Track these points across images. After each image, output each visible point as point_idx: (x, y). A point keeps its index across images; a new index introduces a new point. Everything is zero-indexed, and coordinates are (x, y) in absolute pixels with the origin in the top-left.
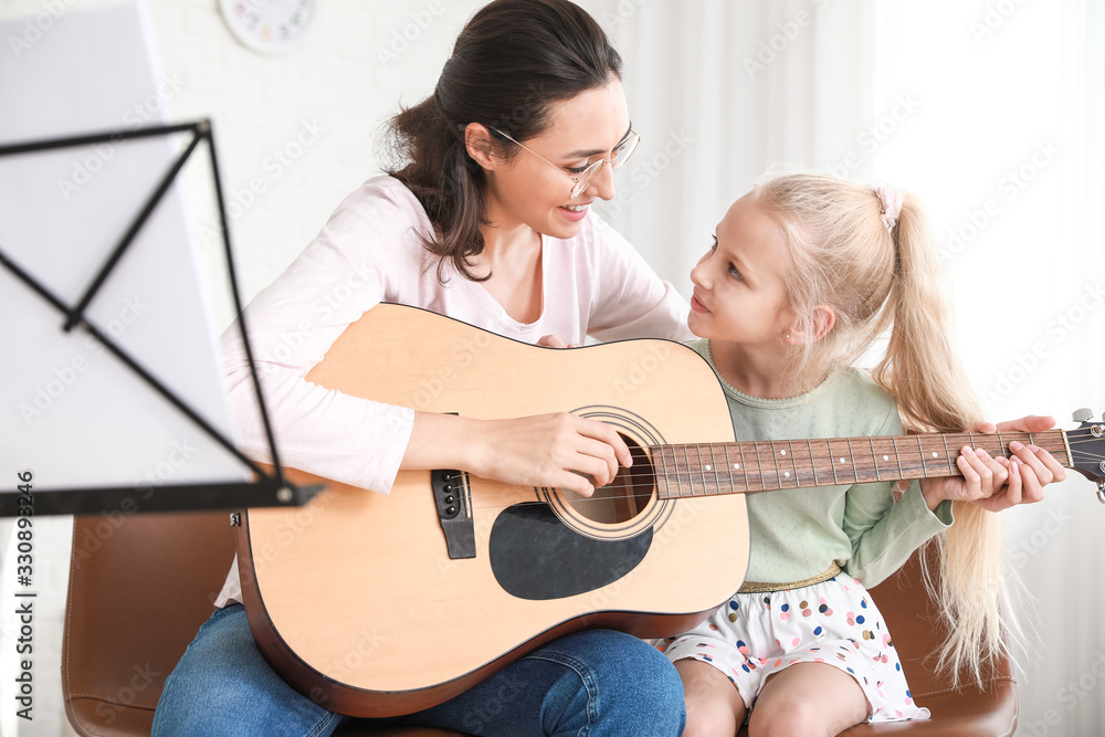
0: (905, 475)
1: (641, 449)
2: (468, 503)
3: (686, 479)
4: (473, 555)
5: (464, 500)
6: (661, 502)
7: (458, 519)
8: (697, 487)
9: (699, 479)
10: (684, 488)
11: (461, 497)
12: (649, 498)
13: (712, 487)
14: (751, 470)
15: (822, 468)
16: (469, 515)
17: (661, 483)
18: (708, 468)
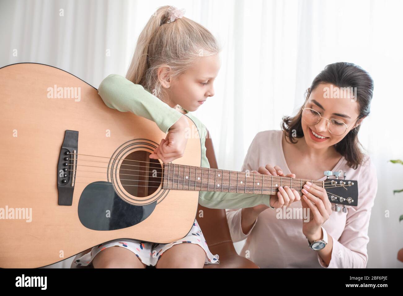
0: (264, 192)
1: (160, 165)
2: (74, 179)
3: (177, 181)
4: (70, 204)
5: (72, 177)
6: (162, 190)
7: (67, 186)
8: (180, 186)
9: (182, 182)
10: (175, 185)
11: (71, 176)
12: (157, 188)
13: (187, 187)
14: (205, 181)
15: (233, 184)
16: (73, 185)
17: (165, 182)
18: (187, 177)
